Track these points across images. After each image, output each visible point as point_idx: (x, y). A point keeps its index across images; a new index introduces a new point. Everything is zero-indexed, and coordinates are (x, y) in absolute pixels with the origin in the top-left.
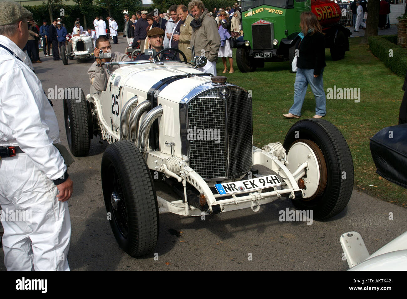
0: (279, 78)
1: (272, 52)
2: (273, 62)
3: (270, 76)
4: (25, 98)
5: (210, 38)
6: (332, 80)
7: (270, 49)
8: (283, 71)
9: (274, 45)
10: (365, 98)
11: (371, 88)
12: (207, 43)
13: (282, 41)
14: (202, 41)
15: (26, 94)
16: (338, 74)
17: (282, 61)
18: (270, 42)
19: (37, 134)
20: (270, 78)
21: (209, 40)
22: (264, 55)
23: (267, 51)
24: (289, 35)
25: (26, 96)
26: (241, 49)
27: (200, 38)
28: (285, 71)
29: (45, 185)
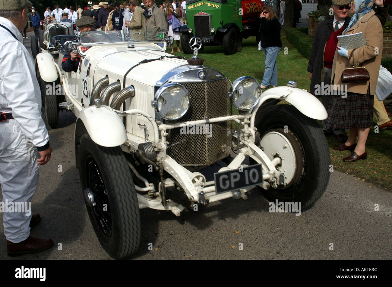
0: (216, 59)
1: (210, 38)
2: (211, 46)
3: (208, 58)
4: (25, 76)
5: (158, 25)
6: (257, 62)
7: (208, 36)
8: (219, 54)
9: (211, 33)
10: (282, 76)
11: (288, 68)
12: (156, 29)
13: (219, 30)
14: (153, 28)
15: (25, 73)
16: (262, 57)
17: (218, 46)
18: (208, 30)
19: (31, 108)
20: (208, 59)
21: (157, 27)
22: (204, 40)
23: (205, 37)
24: (224, 25)
25: (25, 75)
26: (185, 35)
27: (151, 26)
28: (220, 53)
29: (25, 147)
